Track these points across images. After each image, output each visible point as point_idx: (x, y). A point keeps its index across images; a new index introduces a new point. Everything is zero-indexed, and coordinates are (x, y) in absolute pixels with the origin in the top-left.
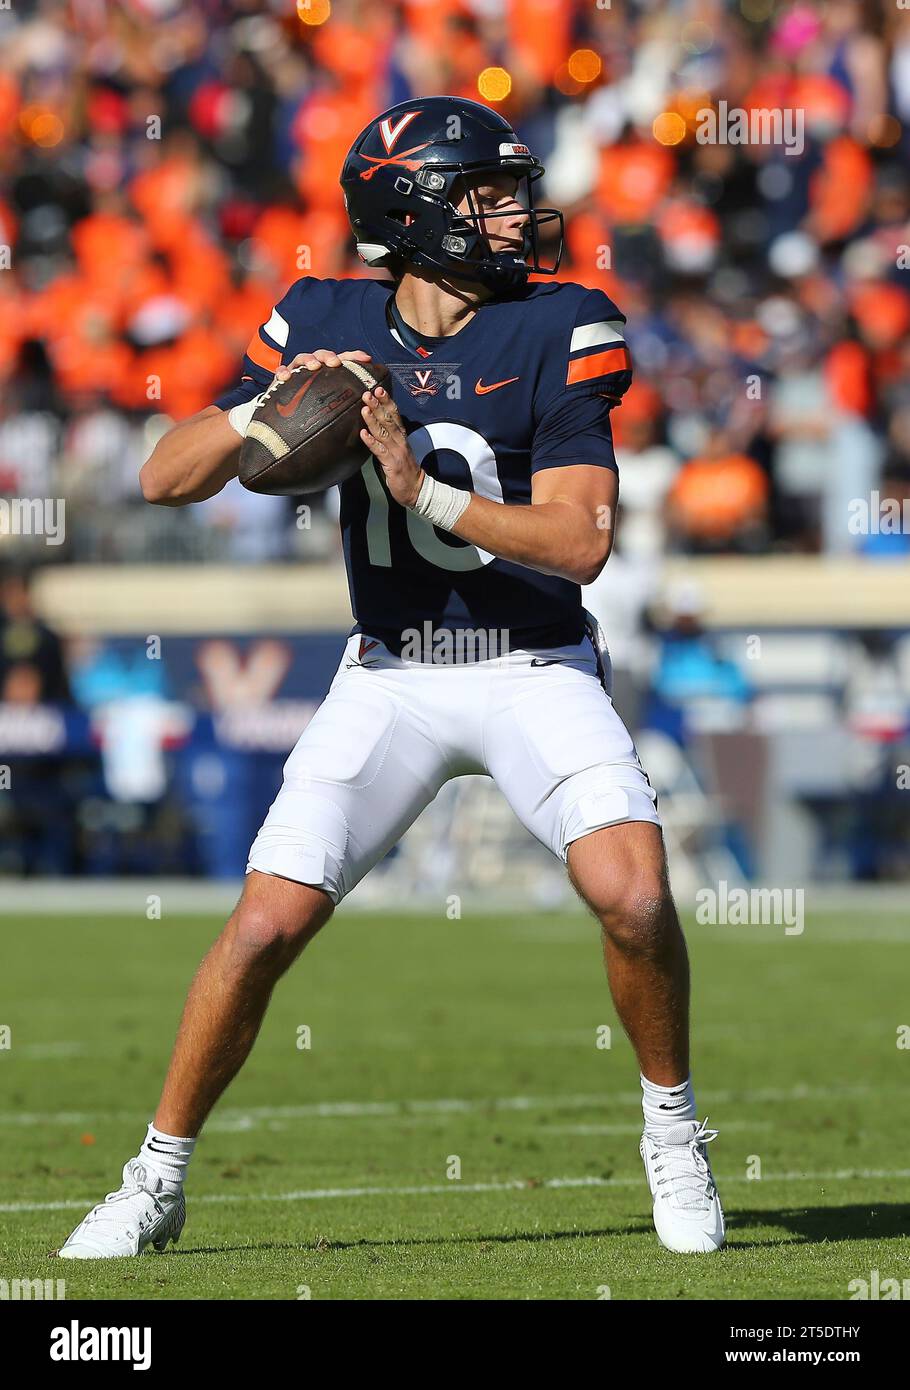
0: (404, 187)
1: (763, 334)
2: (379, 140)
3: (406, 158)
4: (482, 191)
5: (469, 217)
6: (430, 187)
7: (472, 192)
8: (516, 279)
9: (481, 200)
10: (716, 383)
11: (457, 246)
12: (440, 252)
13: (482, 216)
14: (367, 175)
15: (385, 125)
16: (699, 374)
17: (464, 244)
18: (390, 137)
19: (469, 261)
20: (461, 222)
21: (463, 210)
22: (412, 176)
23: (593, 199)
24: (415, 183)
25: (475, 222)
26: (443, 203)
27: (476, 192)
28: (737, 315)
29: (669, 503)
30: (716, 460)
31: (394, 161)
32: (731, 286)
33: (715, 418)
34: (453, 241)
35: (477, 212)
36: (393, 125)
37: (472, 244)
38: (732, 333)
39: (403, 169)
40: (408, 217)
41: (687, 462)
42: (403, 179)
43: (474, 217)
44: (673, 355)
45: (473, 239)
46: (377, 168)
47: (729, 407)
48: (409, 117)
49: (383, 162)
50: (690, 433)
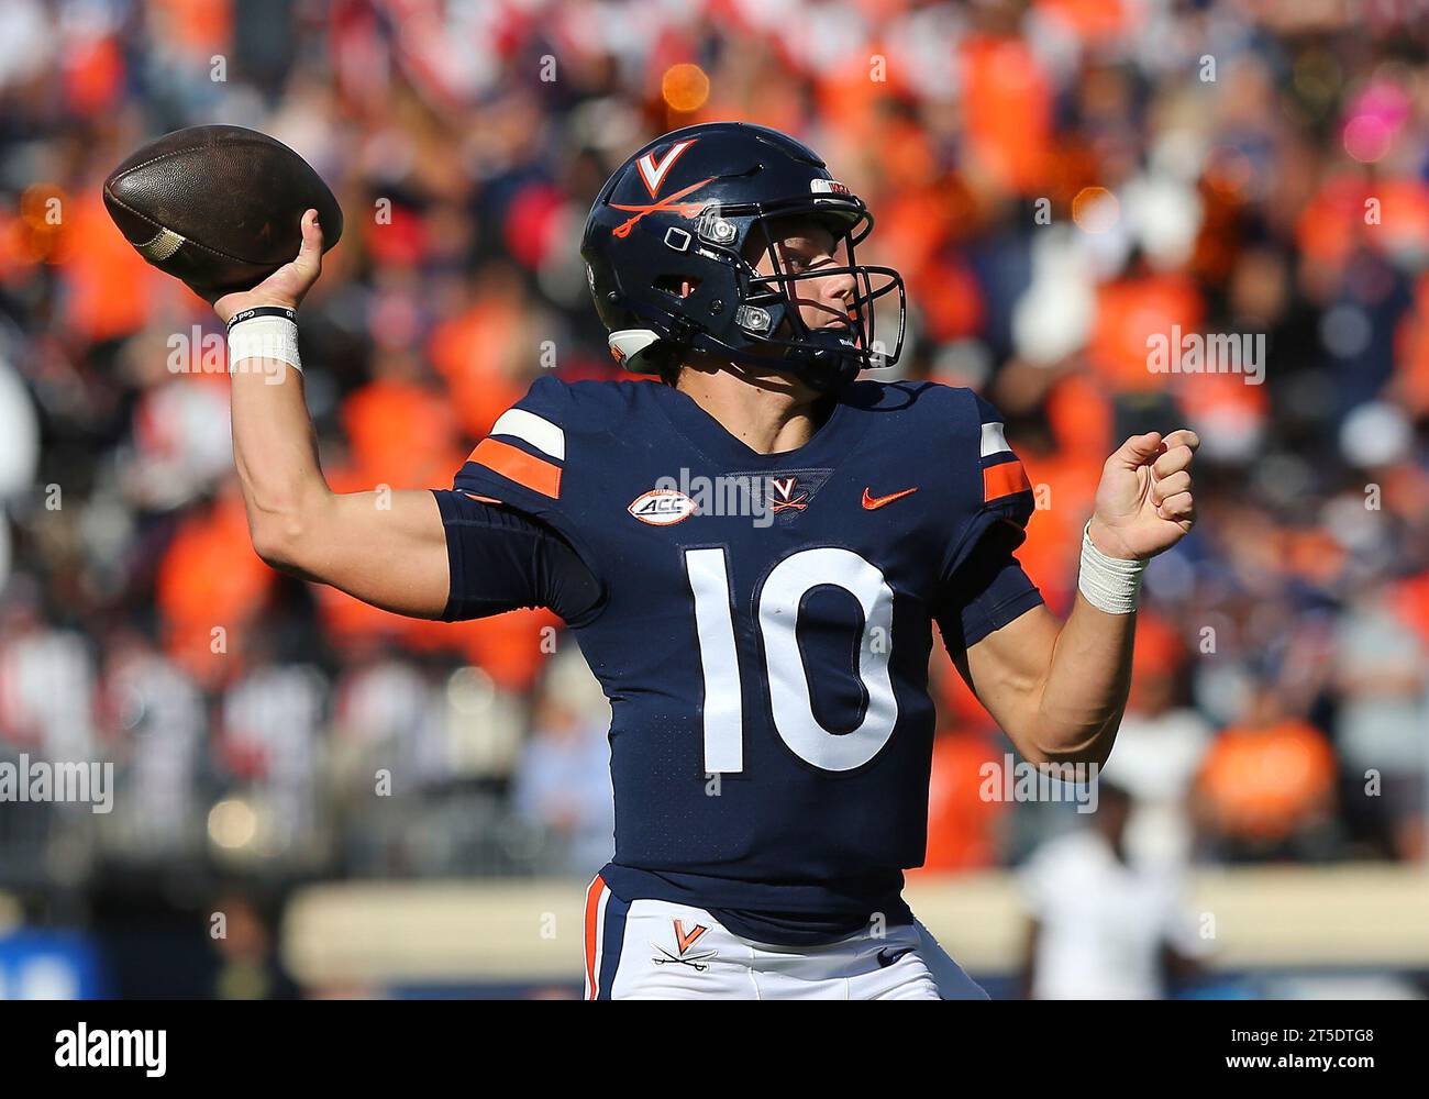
0: (679, 240)
1: (1332, 547)
2: (639, 181)
3: (680, 201)
4: (791, 243)
5: (771, 279)
6: (715, 238)
7: (775, 245)
8: (844, 366)
9: (788, 255)
10: (1262, 620)
11: (756, 320)
12: (733, 330)
13: (792, 278)
14: (622, 231)
15: (646, 162)
16: (1238, 609)
17: (767, 317)
18: (653, 175)
19: (776, 341)
20: (760, 286)
21: (764, 268)
22: (689, 226)
23: (1084, 358)
24: (694, 235)
25: (781, 285)
26: (735, 261)
27: (781, 246)
28: (1295, 520)
29: (1196, 793)
30: (1260, 729)
31: (661, 206)
32: (1284, 481)
33: (1262, 670)
34: (753, 313)
35: (784, 272)
36: (657, 160)
37: (778, 317)
38: (1287, 552)
39: (676, 216)
40: (685, 284)
41: (1222, 731)
42: (676, 230)
43: (779, 278)
44: (1201, 578)
45: (779, 308)
46: (638, 218)
47: (1281, 656)
48: (679, 148)
49: (647, 210)
50: (1226, 690)
